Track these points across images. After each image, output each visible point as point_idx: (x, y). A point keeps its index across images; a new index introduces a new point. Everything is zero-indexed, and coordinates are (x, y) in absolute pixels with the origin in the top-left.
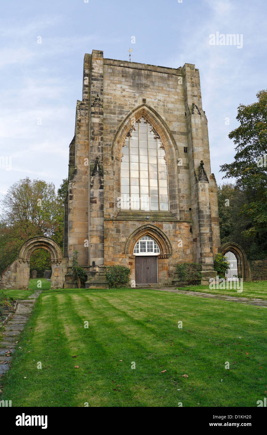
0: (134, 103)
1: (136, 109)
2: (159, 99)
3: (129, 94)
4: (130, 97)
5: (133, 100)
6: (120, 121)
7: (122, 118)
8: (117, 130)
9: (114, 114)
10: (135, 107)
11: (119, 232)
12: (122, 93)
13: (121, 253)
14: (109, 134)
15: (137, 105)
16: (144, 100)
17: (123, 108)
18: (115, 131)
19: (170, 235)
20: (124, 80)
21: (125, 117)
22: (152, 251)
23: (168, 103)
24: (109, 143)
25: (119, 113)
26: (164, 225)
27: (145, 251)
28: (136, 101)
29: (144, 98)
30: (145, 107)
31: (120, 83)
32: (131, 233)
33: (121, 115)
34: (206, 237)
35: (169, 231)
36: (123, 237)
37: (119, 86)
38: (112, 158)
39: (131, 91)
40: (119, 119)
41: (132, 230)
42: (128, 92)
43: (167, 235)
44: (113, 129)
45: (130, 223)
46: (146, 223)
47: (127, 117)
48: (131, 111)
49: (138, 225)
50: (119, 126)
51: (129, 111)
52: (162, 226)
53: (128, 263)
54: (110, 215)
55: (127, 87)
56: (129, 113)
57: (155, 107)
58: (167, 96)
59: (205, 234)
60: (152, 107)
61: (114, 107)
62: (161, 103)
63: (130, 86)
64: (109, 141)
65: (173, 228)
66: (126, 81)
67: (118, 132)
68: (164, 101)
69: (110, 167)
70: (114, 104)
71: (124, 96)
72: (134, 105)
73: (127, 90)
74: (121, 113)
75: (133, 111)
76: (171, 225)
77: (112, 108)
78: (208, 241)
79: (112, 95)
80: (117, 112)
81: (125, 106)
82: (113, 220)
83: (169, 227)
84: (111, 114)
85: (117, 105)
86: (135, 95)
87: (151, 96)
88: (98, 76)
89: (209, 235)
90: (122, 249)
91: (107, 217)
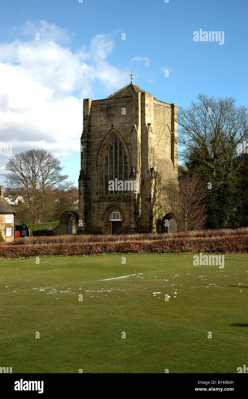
0: (107, 129)
1: (108, 133)
2: (121, 122)
3: (104, 123)
4: (105, 125)
5: (107, 126)
6: (100, 142)
7: (101, 140)
8: (99, 148)
9: (97, 138)
10: (107, 131)
11: (100, 208)
12: (101, 123)
13: (100, 220)
14: (95, 151)
15: (109, 129)
16: (112, 126)
17: (101, 133)
18: (98, 149)
19: (124, 210)
20: (101, 114)
21: (102, 139)
22: (119, 218)
23: (125, 124)
24: (95, 157)
25: (99, 137)
26: (121, 203)
27: (115, 218)
28: (108, 127)
29: (112, 124)
30: (114, 130)
31: (100, 116)
32: (105, 209)
33: (100, 138)
34: (132, 212)
35: (124, 207)
36: (101, 211)
37: (99, 119)
38: (97, 166)
39: (105, 121)
40: (100, 141)
41: (105, 207)
42: (104, 122)
43: (122, 209)
44: (97, 148)
45: (105, 203)
46: (112, 203)
47: (104, 139)
48: (105, 134)
49: (108, 204)
50: (99, 145)
51: (104, 135)
52: (120, 204)
53: (104, 225)
54: (96, 199)
55: (103, 119)
56: (104, 136)
57: (118, 128)
58: (125, 119)
59: (131, 211)
60: (117, 129)
61: (97, 134)
62: (122, 125)
63: (105, 117)
64: (95, 155)
65: (126, 206)
66: (103, 114)
67: (99, 150)
68: (123, 123)
69: (96, 171)
70: (97, 131)
71: (102, 125)
72: (107, 130)
73: (103, 121)
74: (100, 137)
75: (107, 134)
76: (125, 204)
77: (96, 134)
78: (133, 214)
79: (96, 126)
80: (99, 136)
81: (102, 132)
82: (97, 202)
83: (124, 205)
84: (96, 138)
85: (99, 132)
86: (107, 123)
87: (116, 122)
88: (86, 117)
89: (133, 211)
90: (101, 218)
91: (95, 200)
